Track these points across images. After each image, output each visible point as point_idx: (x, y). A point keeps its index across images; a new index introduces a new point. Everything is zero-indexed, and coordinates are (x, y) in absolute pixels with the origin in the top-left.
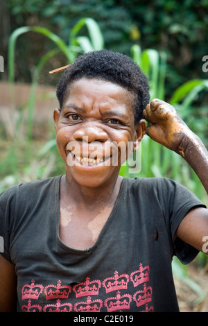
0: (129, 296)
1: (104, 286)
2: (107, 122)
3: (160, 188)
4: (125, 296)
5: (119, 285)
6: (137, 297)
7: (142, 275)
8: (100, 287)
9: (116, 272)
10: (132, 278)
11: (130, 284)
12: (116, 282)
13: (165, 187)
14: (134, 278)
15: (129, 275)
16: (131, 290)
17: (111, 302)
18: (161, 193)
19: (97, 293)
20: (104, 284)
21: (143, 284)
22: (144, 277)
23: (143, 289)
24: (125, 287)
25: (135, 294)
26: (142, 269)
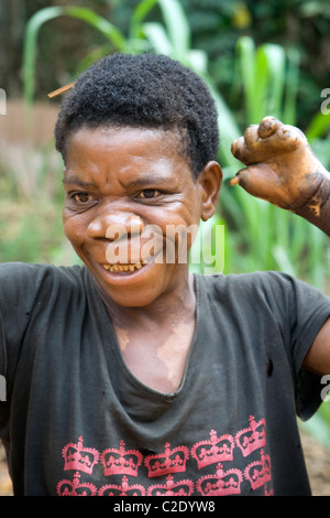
0: (238, 472)
1: (195, 456)
2: (138, 196)
3: (268, 287)
4: (231, 471)
5: (219, 453)
6: (251, 474)
7: (256, 435)
8: (186, 457)
9: (213, 432)
10: (238, 442)
11: (237, 452)
12: (215, 449)
13: (276, 285)
14: (242, 442)
15: (233, 436)
16: (239, 461)
17: (209, 484)
18: (270, 294)
19: (183, 468)
20: (193, 452)
21: (259, 449)
22: (260, 438)
23: (259, 459)
24: (229, 457)
25: (247, 469)
26: (255, 425)
